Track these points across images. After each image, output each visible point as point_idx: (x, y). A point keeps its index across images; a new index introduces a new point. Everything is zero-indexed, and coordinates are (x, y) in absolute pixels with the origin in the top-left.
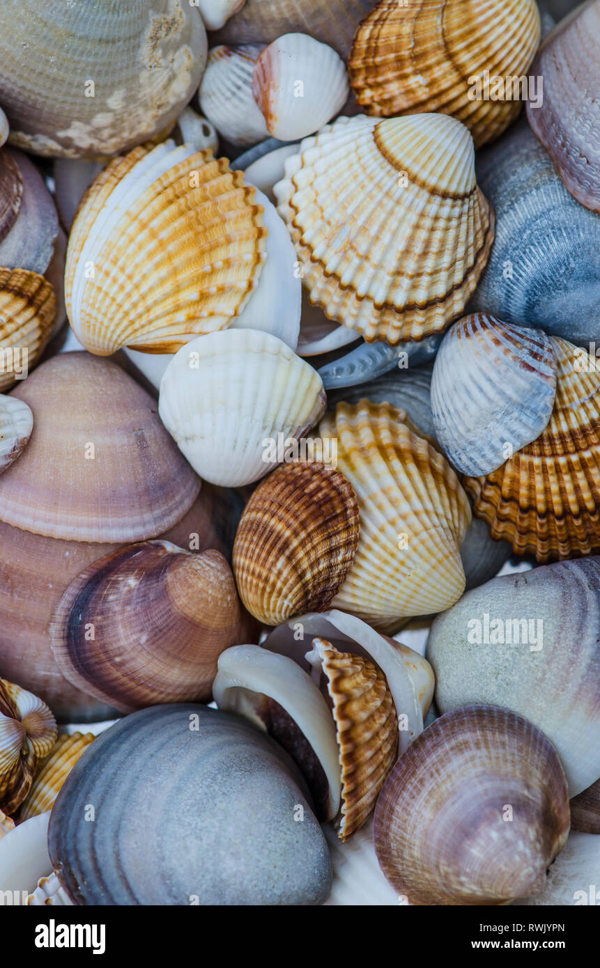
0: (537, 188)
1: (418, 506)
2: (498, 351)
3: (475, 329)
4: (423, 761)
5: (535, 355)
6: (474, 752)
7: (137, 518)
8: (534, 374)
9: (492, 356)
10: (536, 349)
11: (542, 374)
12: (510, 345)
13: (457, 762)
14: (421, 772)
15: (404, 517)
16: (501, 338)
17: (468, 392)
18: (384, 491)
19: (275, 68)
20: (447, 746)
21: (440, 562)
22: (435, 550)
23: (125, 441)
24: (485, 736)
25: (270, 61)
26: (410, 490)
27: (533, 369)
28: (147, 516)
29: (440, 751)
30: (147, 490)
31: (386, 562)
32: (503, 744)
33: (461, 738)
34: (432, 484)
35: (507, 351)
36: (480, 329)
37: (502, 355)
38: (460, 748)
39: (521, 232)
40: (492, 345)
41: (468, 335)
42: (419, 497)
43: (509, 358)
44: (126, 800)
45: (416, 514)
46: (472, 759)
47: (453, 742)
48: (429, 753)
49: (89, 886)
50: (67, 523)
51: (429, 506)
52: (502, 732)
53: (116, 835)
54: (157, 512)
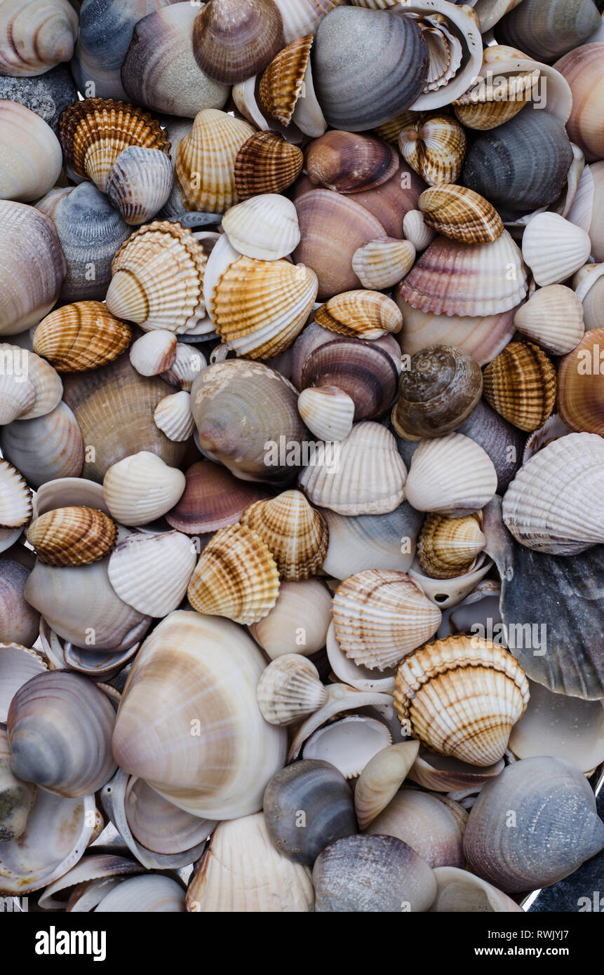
0: (75, 261)
1: (199, 152)
2: (132, 189)
3: (136, 207)
4: (254, 64)
5: (117, 177)
6: (232, 62)
7: (322, 199)
8: (123, 168)
9: (135, 188)
10: (115, 181)
11: (119, 167)
12: (126, 188)
13: (241, 59)
14: (256, 59)
15: (208, 150)
16: (127, 194)
17: (153, 181)
18: (210, 166)
19: (160, 361)
20: (242, 68)
21: (203, 125)
22: (203, 131)
23: (312, 235)
24: (225, 68)
25: (160, 366)
26: (199, 160)
27: (122, 171)
28: (318, 198)
29: (246, 67)
30: (313, 208)
31: (226, 136)
32: (217, 62)
33: (235, 70)
34: (189, 161)
35: (128, 186)
36: (134, 205)
37: (131, 186)
38: (236, 65)
39: (93, 246)
40: (133, 193)
41: (141, 206)
42: (197, 157)
43: (129, 182)
44: (379, 84)
45: (202, 149)
46: (234, 59)
47: (239, 69)
48: (251, 67)
49: (419, 63)
50: (354, 210)
51: (195, 150)
52: (216, 68)
53: (393, 72)
54: (312, 199)
